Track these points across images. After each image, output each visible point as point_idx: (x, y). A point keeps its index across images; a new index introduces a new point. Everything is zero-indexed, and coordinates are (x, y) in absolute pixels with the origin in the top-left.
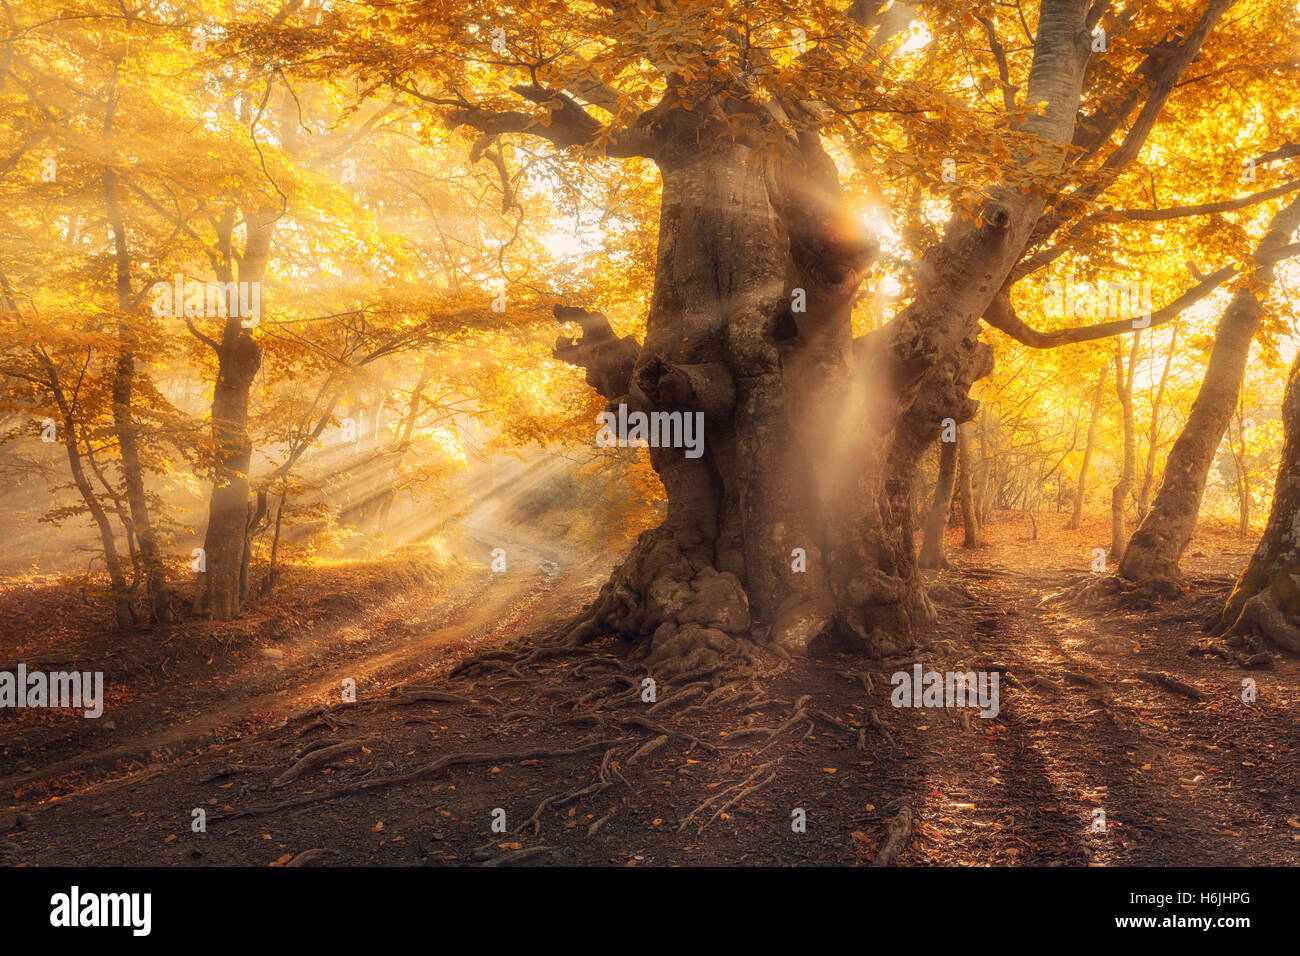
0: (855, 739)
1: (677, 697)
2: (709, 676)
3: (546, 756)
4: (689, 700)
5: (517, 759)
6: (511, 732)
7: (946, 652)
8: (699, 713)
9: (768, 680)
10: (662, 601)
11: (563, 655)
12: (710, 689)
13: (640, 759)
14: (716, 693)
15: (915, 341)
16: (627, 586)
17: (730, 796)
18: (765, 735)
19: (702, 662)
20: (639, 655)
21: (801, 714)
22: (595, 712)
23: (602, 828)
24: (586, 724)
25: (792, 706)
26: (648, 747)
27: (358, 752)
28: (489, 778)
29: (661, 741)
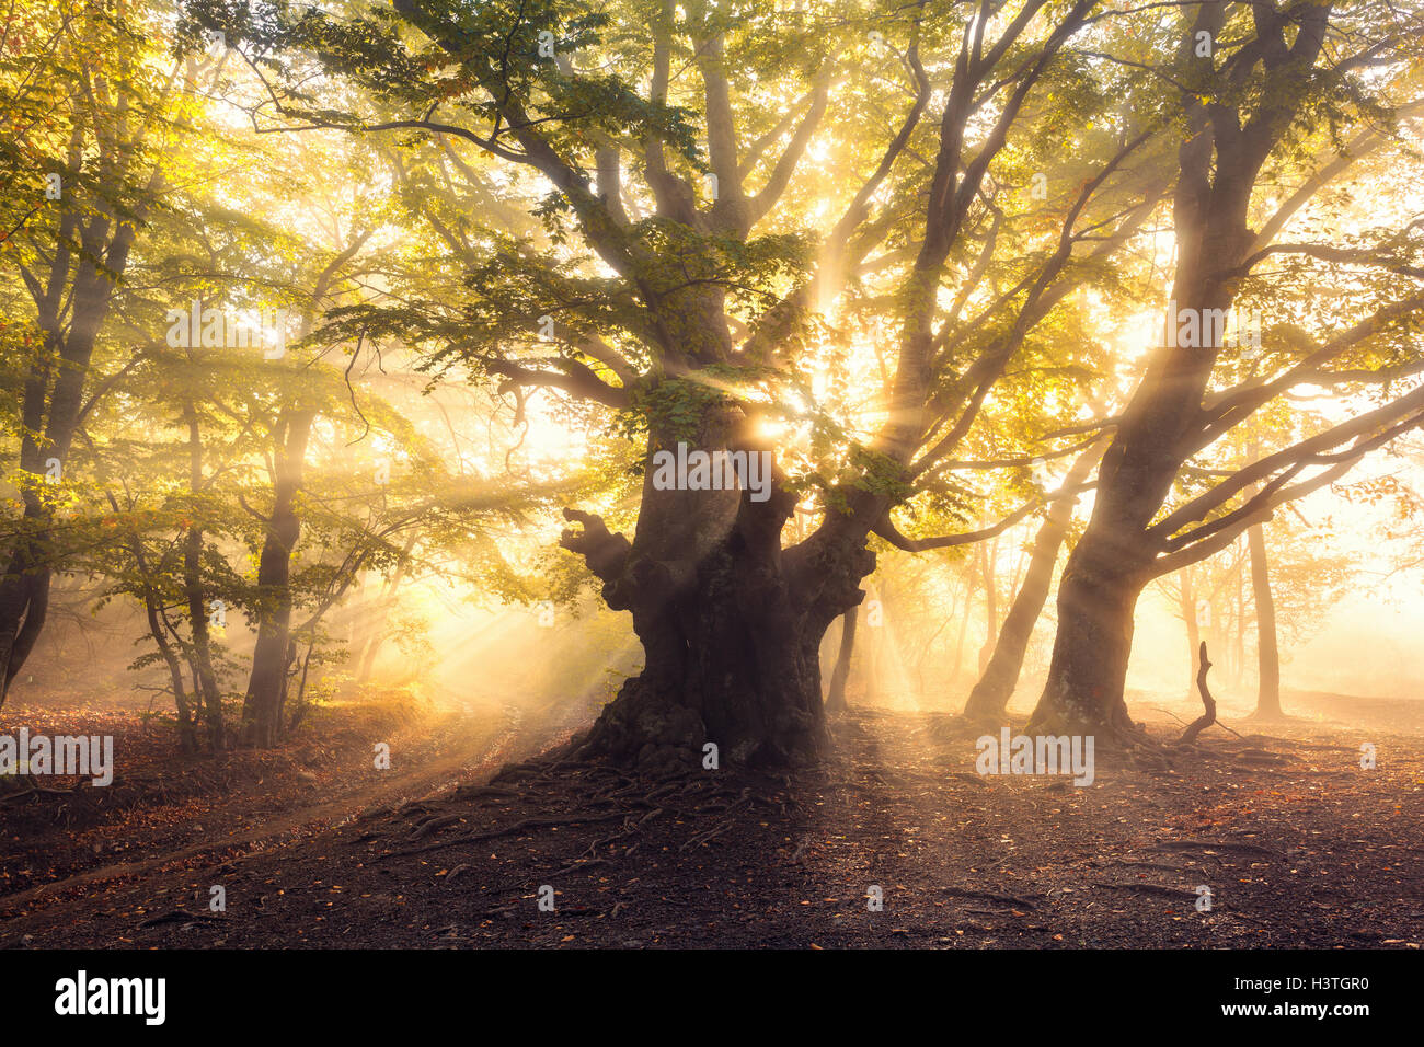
0: (779, 809)
1: (662, 790)
2: (682, 777)
3: (585, 822)
4: (671, 791)
5: (566, 824)
6: (556, 811)
7: (840, 764)
8: (679, 798)
9: (722, 780)
10: (645, 728)
11: (574, 767)
12: (683, 786)
13: (647, 821)
14: (688, 787)
15: (821, 556)
16: (618, 718)
17: (705, 836)
18: (724, 808)
19: (677, 768)
20: (629, 767)
21: (746, 797)
22: (609, 797)
23: (633, 853)
24: (606, 805)
25: (739, 793)
26: (651, 815)
27: (458, 821)
28: (552, 834)
29: (658, 811)
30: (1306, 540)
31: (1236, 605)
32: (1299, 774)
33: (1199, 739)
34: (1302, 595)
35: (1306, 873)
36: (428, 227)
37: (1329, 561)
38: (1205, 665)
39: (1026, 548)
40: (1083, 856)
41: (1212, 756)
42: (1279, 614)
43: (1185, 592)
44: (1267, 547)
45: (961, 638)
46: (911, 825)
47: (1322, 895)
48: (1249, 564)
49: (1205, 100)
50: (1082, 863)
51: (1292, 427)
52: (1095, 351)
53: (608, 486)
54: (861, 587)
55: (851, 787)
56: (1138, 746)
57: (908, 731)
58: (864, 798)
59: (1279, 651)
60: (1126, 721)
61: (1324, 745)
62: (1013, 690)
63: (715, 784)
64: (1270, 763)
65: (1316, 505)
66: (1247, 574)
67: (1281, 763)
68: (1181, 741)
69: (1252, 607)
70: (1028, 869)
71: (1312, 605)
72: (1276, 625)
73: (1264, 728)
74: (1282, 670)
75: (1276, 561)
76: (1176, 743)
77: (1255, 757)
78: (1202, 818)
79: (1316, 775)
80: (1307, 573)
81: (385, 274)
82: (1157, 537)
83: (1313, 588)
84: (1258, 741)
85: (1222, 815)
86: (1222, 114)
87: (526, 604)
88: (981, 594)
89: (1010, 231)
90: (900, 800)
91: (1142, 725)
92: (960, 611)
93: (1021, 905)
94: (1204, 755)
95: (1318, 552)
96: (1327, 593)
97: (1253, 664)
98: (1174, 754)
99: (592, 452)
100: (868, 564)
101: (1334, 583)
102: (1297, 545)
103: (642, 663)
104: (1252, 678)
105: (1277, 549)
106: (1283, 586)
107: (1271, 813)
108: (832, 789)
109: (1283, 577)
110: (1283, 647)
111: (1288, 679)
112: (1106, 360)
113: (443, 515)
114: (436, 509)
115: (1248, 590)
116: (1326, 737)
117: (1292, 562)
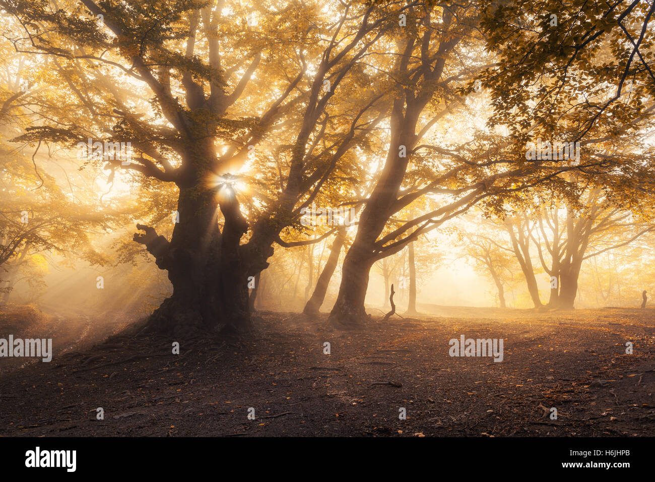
0: (240, 348)
2: (196, 338)
5: (152, 357)
6: (145, 352)
7: (259, 332)
10: (177, 319)
12: (197, 341)
14: (199, 342)
16: (164, 315)
18: (217, 349)
20: (169, 335)
26: (188, 352)
27: (102, 358)
28: (147, 360)
29: (191, 351)
30: (428, 246)
31: (402, 271)
32: (421, 330)
33: (389, 320)
34: (425, 267)
35: (421, 356)
36: (66, 86)
37: (435, 254)
38: (393, 293)
39: (329, 247)
40: (354, 357)
41: (393, 325)
42: (417, 274)
43: (385, 265)
44: (414, 248)
45: (297, 282)
46: (292, 351)
47: (425, 361)
48: (408, 255)
49: (404, 87)
50: (353, 359)
51: (425, 205)
52: (359, 169)
53: (148, 213)
54: (268, 261)
55: (265, 340)
56: (368, 322)
57: (281, 320)
58: (272, 343)
59: (417, 289)
60: (364, 313)
61: (430, 321)
62: (322, 303)
63: (210, 340)
64: (412, 327)
65: (432, 234)
66: (407, 258)
67: (416, 327)
68: (383, 320)
69: (408, 271)
70: (336, 361)
71: (428, 271)
72: (416, 279)
73: (410, 316)
74: (417, 295)
75: (416, 254)
76: (381, 321)
77: (408, 325)
78: (391, 344)
79: (426, 330)
80: (428, 259)
81: (41, 106)
82: (379, 245)
83: (429, 265)
84: (408, 320)
85: (397, 342)
86: (409, 93)
87: (103, 266)
88: (306, 264)
89: (331, 122)
90: (285, 343)
91: (370, 315)
92: (297, 272)
93: (337, 370)
94: (391, 325)
95: (431, 251)
96: (434, 266)
97: (407, 294)
98: (380, 325)
99: (141, 197)
100: (271, 252)
101: (436, 263)
102: (424, 248)
103: (172, 292)
104: (406, 299)
105: (418, 249)
106: (419, 264)
107: (412, 341)
108: (258, 340)
109: (419, 261)
110: (418, 286)
111: (419, 300)
112: (362, 173)
113: (64, 222)
114: (59, 219)
115: (407, 264)
116: (431, 319)
117: (423, 255)
